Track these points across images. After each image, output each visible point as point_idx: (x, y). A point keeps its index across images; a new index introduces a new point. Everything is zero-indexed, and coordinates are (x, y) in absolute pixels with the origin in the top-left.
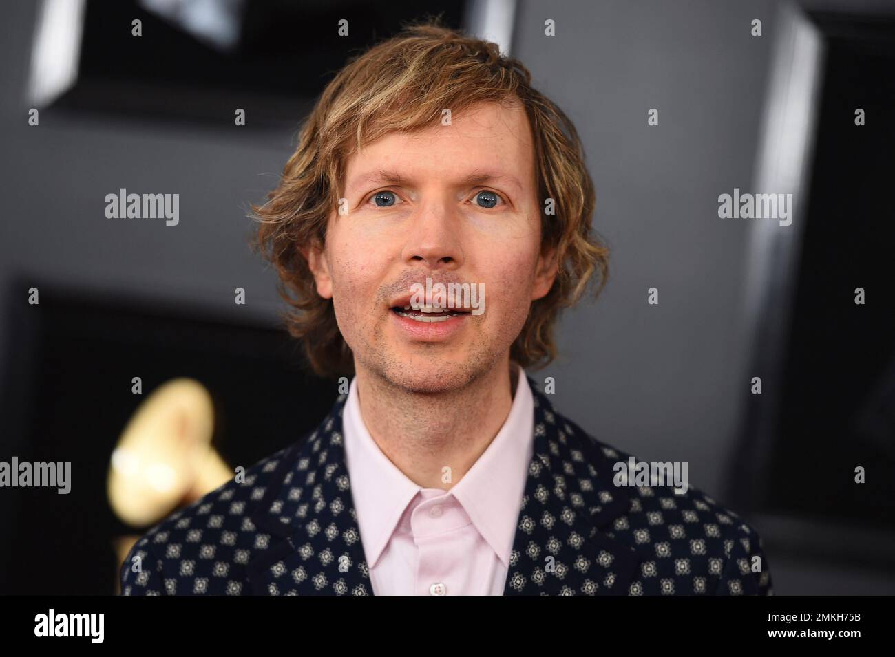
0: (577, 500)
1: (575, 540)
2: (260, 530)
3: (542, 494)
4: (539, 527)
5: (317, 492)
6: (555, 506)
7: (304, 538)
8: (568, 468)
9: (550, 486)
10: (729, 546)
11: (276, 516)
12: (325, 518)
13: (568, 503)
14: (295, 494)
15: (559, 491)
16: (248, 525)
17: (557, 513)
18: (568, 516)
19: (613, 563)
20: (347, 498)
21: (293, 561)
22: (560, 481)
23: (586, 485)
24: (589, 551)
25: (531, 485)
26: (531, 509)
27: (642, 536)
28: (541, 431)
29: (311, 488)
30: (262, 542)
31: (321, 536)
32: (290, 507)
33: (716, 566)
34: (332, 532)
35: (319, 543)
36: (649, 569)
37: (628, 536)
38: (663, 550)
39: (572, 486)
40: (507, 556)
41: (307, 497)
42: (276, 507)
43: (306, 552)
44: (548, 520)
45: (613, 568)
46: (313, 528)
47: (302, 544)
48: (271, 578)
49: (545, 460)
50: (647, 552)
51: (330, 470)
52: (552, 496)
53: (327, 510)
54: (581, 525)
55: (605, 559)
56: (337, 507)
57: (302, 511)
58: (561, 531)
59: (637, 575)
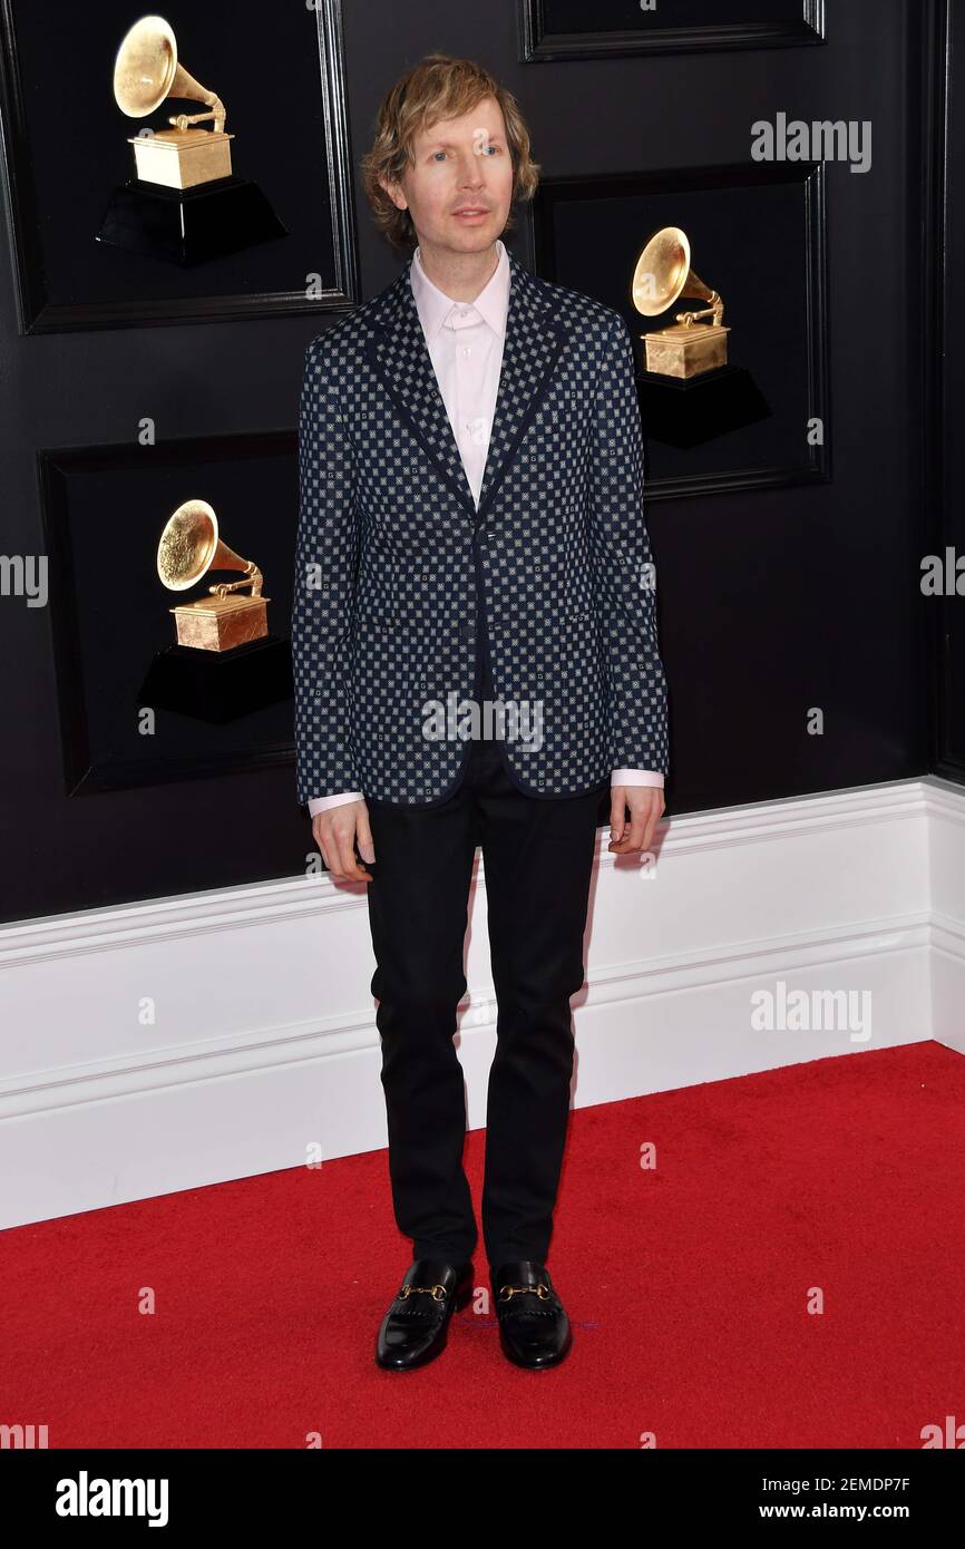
0: (534, 307)
1: (536, 326)
2: (369, 329)
3: (517, 304)
4: (518, 320)
5: (399, 309)
6: (524, 310)
7: (392, 331)
8: (529, 292)
9: (521, 299)
10: (610, 325)
11: (378, 322)
12: (404, 321)
13: (530, 308)
14: (387, 311)
15: (525, 302)
16: (364, 327)
17: (525, 313)
18: (531, 315)
19: (555, 337)
20: (415, 310)
21: (388, 344)
22: (525, 297)
23: (538, 300)
24: (543, 331)
25: (512, 300)
26: (513, 311)
27: (568, 324)
28: (514, 273)
29: (396, 307)
30: (371, 335)
31: (402, 330)
32: (385, 318)
33: (605, 336)
34: (408, 328)
35: (402, 334)
36: (573, 339)
37: (560, 324)
38: (579, 330)
39: (531, 300)
40: (502, 334)
41: (394, 311)
42: (378, 318)
43: (395, 338)
44: (522, 317)
45: (555, 339)
46: (398, 327)
47: (393, 335)
48: (377, 352)
49: (517, 287)
50: (572, 331)
51: (406, 297)
52: (522, 304)
53: (405, 317)
54: (538, 318)
55: (551, 335)
56: (410, 315)
57: (391, 319)
58: (528, 322)
59: (567, 343)
